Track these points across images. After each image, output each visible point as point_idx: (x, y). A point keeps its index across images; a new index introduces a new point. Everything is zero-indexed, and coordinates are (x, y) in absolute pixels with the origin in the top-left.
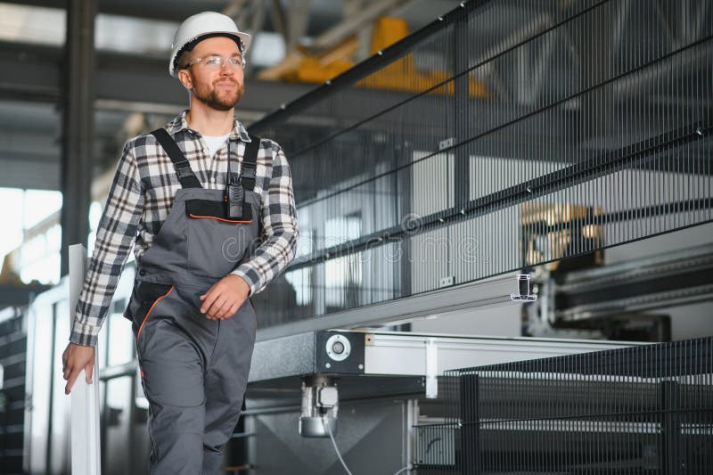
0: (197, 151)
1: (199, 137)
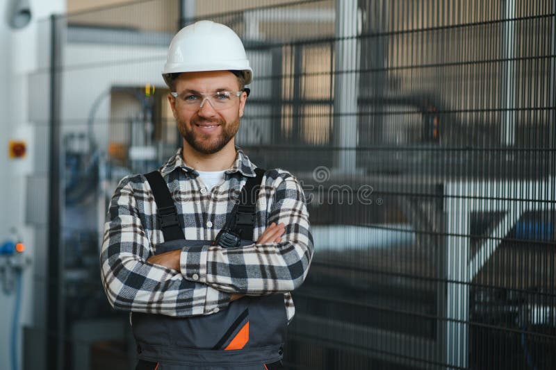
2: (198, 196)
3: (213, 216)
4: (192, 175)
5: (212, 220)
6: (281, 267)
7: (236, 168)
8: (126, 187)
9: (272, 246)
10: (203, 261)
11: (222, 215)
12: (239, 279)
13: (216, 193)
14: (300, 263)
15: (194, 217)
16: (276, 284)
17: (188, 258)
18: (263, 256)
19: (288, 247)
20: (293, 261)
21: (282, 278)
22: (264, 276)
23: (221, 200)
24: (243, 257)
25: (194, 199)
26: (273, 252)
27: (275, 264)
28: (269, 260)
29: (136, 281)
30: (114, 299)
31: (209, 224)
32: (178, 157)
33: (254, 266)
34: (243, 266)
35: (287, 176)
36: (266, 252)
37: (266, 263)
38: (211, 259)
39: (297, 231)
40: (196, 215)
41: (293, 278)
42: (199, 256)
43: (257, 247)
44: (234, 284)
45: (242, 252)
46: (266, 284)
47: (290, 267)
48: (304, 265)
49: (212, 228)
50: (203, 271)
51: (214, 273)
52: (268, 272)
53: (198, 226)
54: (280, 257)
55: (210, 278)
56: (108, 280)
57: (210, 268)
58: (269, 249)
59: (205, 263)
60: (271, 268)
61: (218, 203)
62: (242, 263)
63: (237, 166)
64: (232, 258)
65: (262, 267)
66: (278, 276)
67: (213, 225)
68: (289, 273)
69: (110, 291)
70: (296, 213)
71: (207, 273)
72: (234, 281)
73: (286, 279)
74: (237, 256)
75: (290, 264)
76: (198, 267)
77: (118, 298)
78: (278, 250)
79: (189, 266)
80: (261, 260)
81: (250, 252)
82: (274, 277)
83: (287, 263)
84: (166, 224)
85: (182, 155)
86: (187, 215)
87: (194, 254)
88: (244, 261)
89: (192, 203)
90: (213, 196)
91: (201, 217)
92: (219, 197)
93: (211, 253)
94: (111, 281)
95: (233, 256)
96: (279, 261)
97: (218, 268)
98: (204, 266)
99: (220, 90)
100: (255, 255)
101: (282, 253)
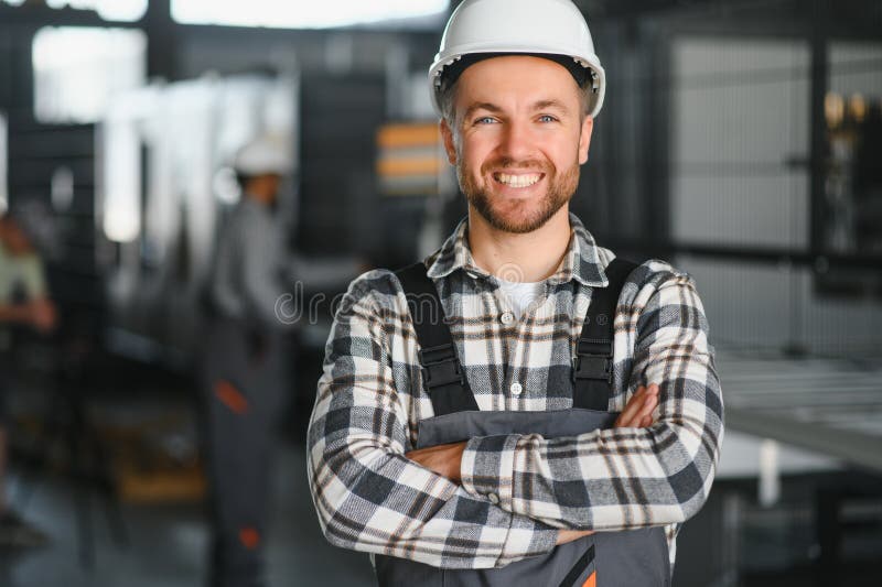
0: (487, 319)
1: (492, 287)
2: (495, 327)
3: (524, 372)
4: (486, 284)
5: (522, 380)
6: (654, 480)
7: (567, 271)
8: (364, 300)
9: (633, 437)
10: (505, 472)
11: (541, 371)
12: (574, 509)
13: (530, 322)
14: (692, 468)
15: (487, 373)
16: (647, 514)
17: (476, 463)
18: (617, 459)
19: (665, 435)
20: (677, 466)
21: (659, 502)
22: (623, 499)
23: (541, 338)
24: (576, 464)
25: (489, 335)
26: (637, 450)
27: (641, 473)
28: (629, 467)
29: (375, 488)
30: (329, 518)
31: (516, 388)
32: (459, 245)
33: (600, 483)
34: (580, 483)
35: (667, 276)
36: (623, 451)
37: (623, 474)
38: (521, 468)
39: (679, 395)
40: (492, 367)
41: (681, 499)
42: (497, 460)
43: (604, 440)
44: (565, 518)
45: (574, 454)
46: (627, 514)
47: (670, 479)
48: (701, 470)
49: (522, 396)
50: (505, 492)
51: (528, 496)
52: (629, 491)
53: (495, 391)
54: (651, 459)
55: (520, 505)
56: (321, 479)
57: (519, 485)
58: (628, 444)
59: (510, 475)
60: (635, 482)
61: (533, 344)
62: (575, 477)
63: (571, 267)
64: (556, 467)
65: (616, 482)
66: (649, 499)
67: (524, 389)
68: (671, 491)
69: (323, 501)
70: (680, 352)
71: (513, 496)
72: (565, 512)
73: (667, 503)
74: (567, 461)
75: (673, 473)
76: (494, 482)
77: (337, 516)
78: (646, 444)
79: (477, 480)
80: (612, 469)
81: (591, 452)
82: (642, 500)
83: (666, 471)
84: (436, 379)
85: (467, 239)
86: (475, 369)
87: (489, 456)
88: (579, 472)
89: (484, 342)
90: (523, 329)
91: (500, 373)
92: (536, 330)
93: (522, 454)
94: (326, 481)
95: (559, 462)
96: (649, 467)
97: (536, 486)
98: (506, 482)
99: (543, 104)
100: (600, 458)
101: (656, 449)
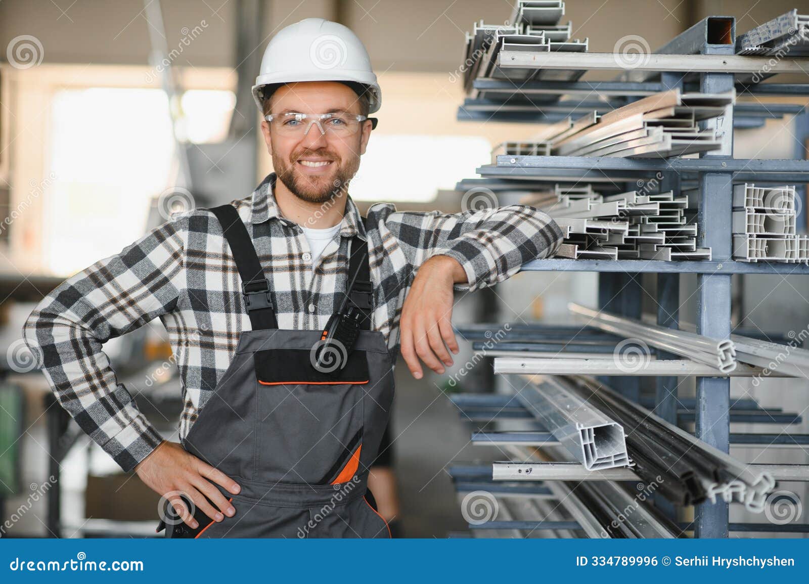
2: (297, 263)
3: (318, 296)
5: (315, 302)
11: (329, 296)
15: (290, 297)
23: (329, 273)
25: (292, 268)
31: (312, 308)
40: (294, 293)
49: (316, 314)
61: (325, 277)
67: (316, 308)
84: (254, 305)
86: (281, 294)
89: (288, 274)
91: (300, 297)
92: (328, 266)
